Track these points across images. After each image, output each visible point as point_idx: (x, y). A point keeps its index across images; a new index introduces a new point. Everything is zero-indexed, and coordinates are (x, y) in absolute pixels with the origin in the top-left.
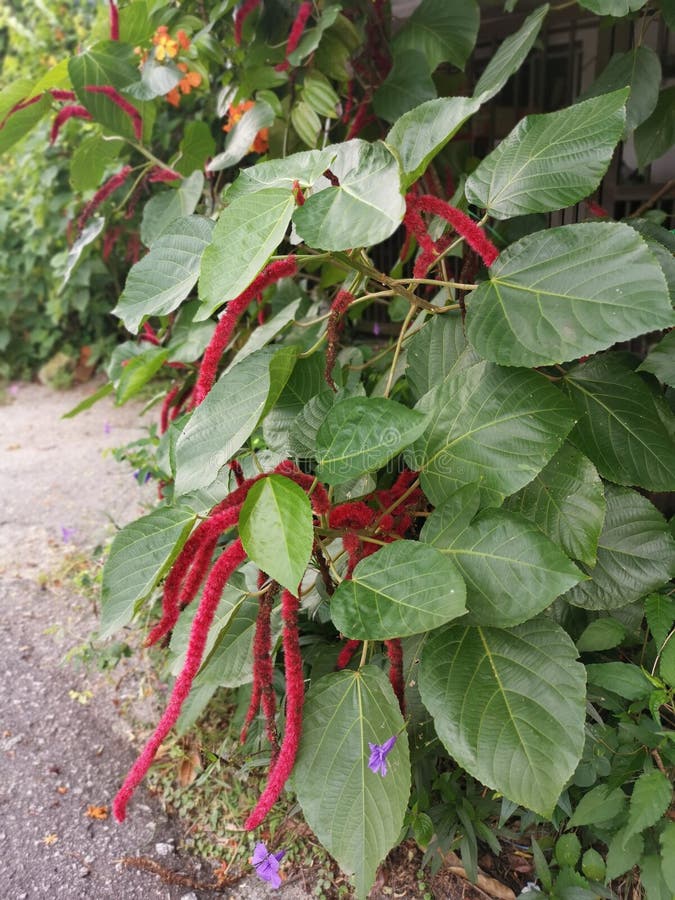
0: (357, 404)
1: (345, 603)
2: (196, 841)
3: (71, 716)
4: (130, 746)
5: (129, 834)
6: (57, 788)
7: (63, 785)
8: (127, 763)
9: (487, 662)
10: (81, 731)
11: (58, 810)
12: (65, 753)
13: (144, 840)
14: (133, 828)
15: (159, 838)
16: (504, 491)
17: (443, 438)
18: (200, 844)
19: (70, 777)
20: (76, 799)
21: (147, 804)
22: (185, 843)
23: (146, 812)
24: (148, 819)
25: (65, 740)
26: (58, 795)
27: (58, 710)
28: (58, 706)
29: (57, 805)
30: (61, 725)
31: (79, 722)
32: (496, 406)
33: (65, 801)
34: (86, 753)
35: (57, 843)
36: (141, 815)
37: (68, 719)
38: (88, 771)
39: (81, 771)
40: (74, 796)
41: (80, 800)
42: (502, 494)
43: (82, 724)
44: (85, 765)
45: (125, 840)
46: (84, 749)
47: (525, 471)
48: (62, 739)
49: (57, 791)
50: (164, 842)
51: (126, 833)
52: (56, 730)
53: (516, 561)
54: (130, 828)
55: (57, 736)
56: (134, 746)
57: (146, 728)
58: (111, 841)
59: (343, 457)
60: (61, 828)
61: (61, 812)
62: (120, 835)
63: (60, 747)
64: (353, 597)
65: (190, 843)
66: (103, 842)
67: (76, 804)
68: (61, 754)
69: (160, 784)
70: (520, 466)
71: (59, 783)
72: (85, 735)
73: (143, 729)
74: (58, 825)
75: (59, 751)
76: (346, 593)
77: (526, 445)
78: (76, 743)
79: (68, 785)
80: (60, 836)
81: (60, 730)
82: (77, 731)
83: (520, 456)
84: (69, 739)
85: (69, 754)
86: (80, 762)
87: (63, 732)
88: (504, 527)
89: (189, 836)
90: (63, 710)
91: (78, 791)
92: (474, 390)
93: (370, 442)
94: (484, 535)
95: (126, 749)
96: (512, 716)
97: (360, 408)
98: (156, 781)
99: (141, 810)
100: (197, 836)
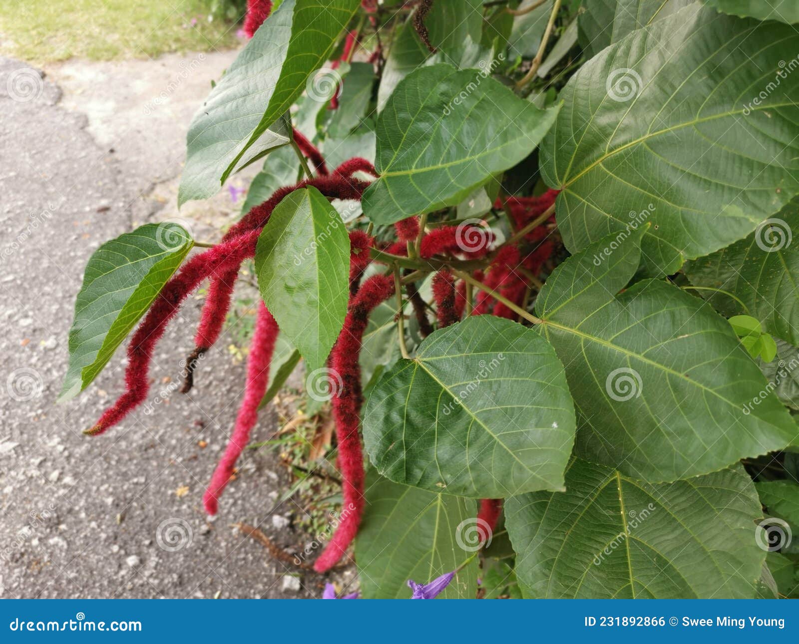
0: (440, 79)
1: (391, 403)
2: (313, 518)
3: (226, 372)
4: (274, 410)
5: (252, 499)
6: (199, 441)
7: (204, 439)
8: (267, 426)
9: (612, 487)
10: (232, 387)
11: (195, 463)
12: (213, 407)
13: (264, 509)
14: (257, 495)
15: (279, 509)
16: (688, 250)
17: (601, 141)
18: (315, 521)
19: (212, 432)
20: (213, 455)
21: (276, 471)
22: (301, 518)
23: (273, 480)
24: (273, 487)
25: (216, 394)
26: (198, 448)
27: (216, 363)
28: (217, 359)
29: (195, 458)
30: (215, 379)
31: (232, 378)
32: (705, 90)
33: (203, 455)
34: (232, 410)
35: (187, 496)
36: (267, 482)
37: (222, 374)
38: (229, 429)
39: (223, 427)
40: (212, 452)
41: (216, 457)
42: (682, 253)
43: (234, 380)
44: (228, 422)
45: (248, 505)
46: (231, 406)
47: (734, 218)
48: (214, 393)
49: (197, 444)
50: (281, 514)
51: (250, 497)
52: (210, 383)
53: (682, 375)
54: (254, 494)
55: (211, 388)
56: (277, 410)
57: (292, 393)
58: (235, 504)
59: (414, 171)
60: (193, 482)
61: (197, 466)
62: (244, 499)
63: (210, 400)
64: (405, 392)
65: (307, 519)
66: (227, 503)
67: (212, 460)
68: (209, 407)
69: (292, 454)
70: (725, 208)
71: (201, 436)
72: (235, 392)
73: (288, 393)
74: (192, 478)
75: (209, 404)
76: (398, 382)
77: (746, 171)
78: (225, 398)
79: (208, 441)
80: (191, 489)
81: (214, 383)
82: (228, 387)
83: (730, 189)
84: (220, 394)
85: (216, 409)
86: (225, 418)
87: (217, 386)
88: (673, 315)
89: (308, 512)
90: (221, 364)
91: (216, 448)
92: (671, 56)
93: (454, 151)
94: (637, 320)
95: (269, 412)
96: (631, 579)
97: (443, 87)
98: (289, 449)
99: (268, 477)
100: (315, 513)
